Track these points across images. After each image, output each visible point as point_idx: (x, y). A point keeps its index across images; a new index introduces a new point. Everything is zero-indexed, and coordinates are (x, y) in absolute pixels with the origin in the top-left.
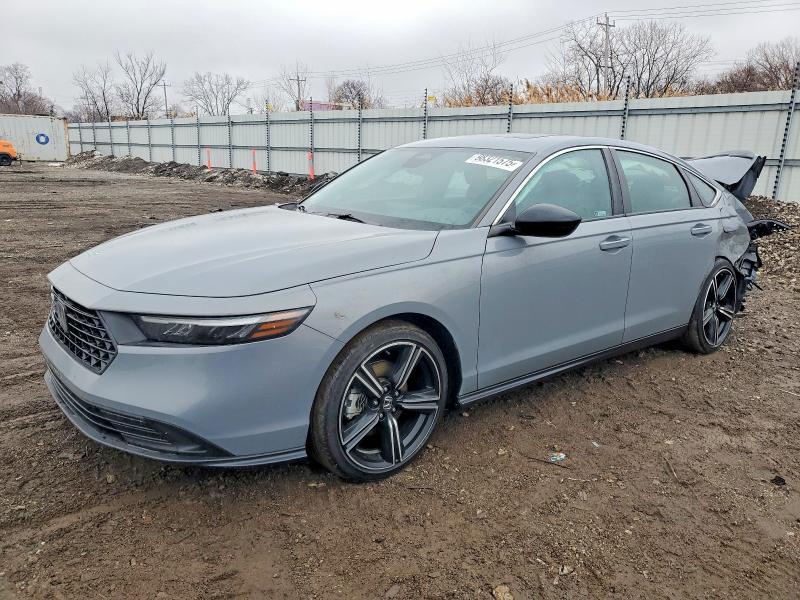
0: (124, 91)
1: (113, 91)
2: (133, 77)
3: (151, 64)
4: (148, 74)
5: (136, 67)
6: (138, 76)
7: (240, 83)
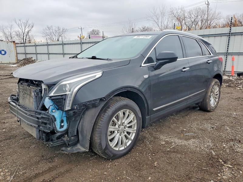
0: (18, 33)
1: (14, 33)
2: (21, 28)
3: (28, 23)
4: (27, 26)
5: (22, 24)
6: (23, 27)
7: (63, 30)
